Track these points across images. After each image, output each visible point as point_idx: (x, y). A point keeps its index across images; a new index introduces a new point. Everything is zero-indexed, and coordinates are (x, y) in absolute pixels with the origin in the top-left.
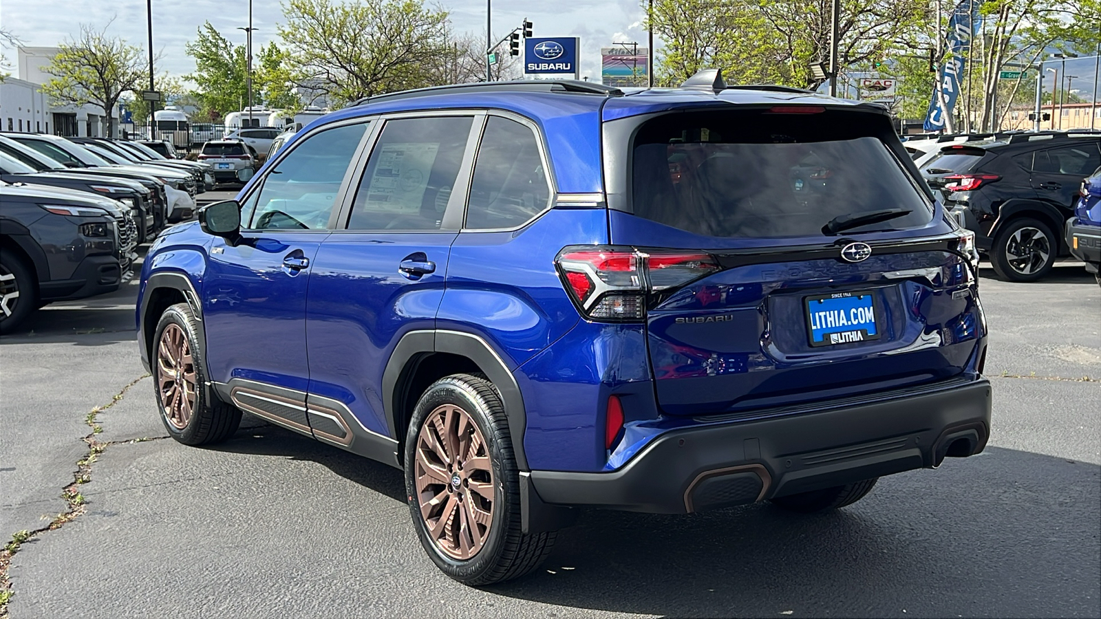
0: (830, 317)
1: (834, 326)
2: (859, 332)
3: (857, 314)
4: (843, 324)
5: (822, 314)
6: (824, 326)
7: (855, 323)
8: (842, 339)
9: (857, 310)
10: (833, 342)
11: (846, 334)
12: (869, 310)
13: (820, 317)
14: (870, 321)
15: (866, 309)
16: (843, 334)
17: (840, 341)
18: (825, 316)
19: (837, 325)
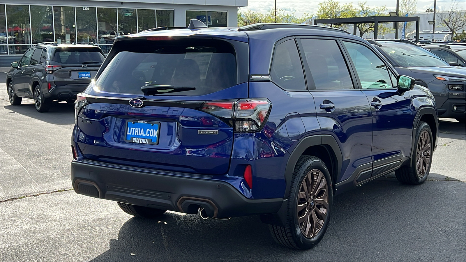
0: (137, 131)
1: (137, 135)
2: (147, 140)
3: (150, 132)
4: (142, 135)
5: (134, 129)
6: (133, 134)
7: (148, 135)
8: (138, 141)
9: (150, 130)
10: (133, 142)
11: (141, 139)
12: (156, 131)
13: (132, 130)
14: (155, 136)
15: (155, 130)
16: (139, 139)
17: (137, 142)
18: (135, 130)
19: (139, 135)
